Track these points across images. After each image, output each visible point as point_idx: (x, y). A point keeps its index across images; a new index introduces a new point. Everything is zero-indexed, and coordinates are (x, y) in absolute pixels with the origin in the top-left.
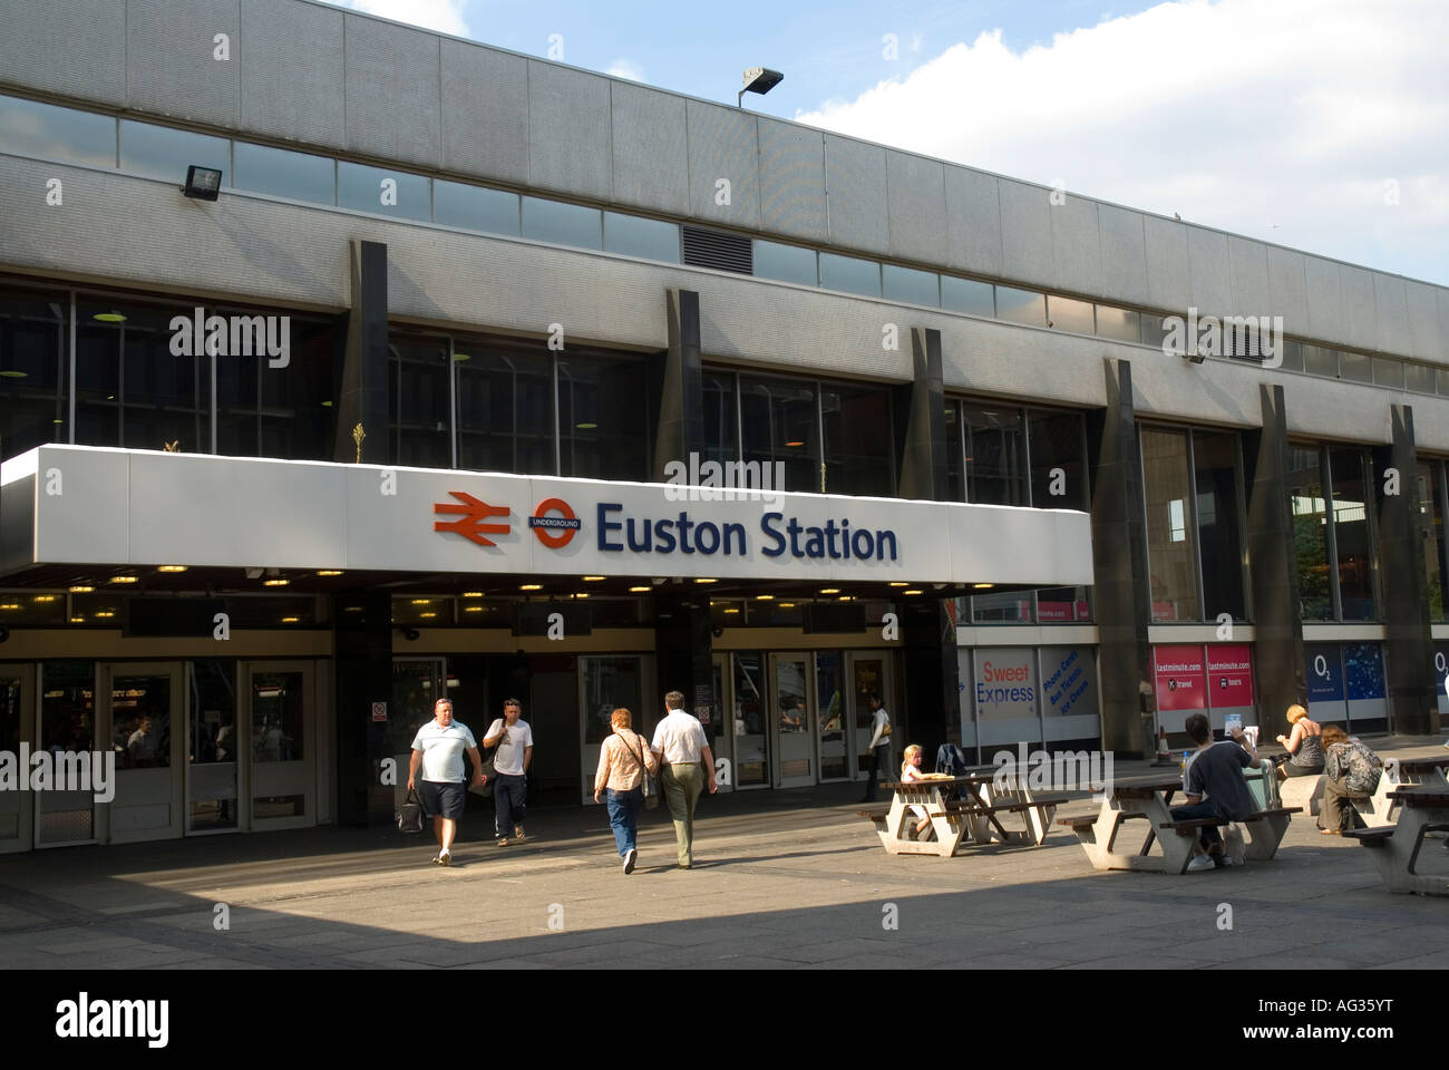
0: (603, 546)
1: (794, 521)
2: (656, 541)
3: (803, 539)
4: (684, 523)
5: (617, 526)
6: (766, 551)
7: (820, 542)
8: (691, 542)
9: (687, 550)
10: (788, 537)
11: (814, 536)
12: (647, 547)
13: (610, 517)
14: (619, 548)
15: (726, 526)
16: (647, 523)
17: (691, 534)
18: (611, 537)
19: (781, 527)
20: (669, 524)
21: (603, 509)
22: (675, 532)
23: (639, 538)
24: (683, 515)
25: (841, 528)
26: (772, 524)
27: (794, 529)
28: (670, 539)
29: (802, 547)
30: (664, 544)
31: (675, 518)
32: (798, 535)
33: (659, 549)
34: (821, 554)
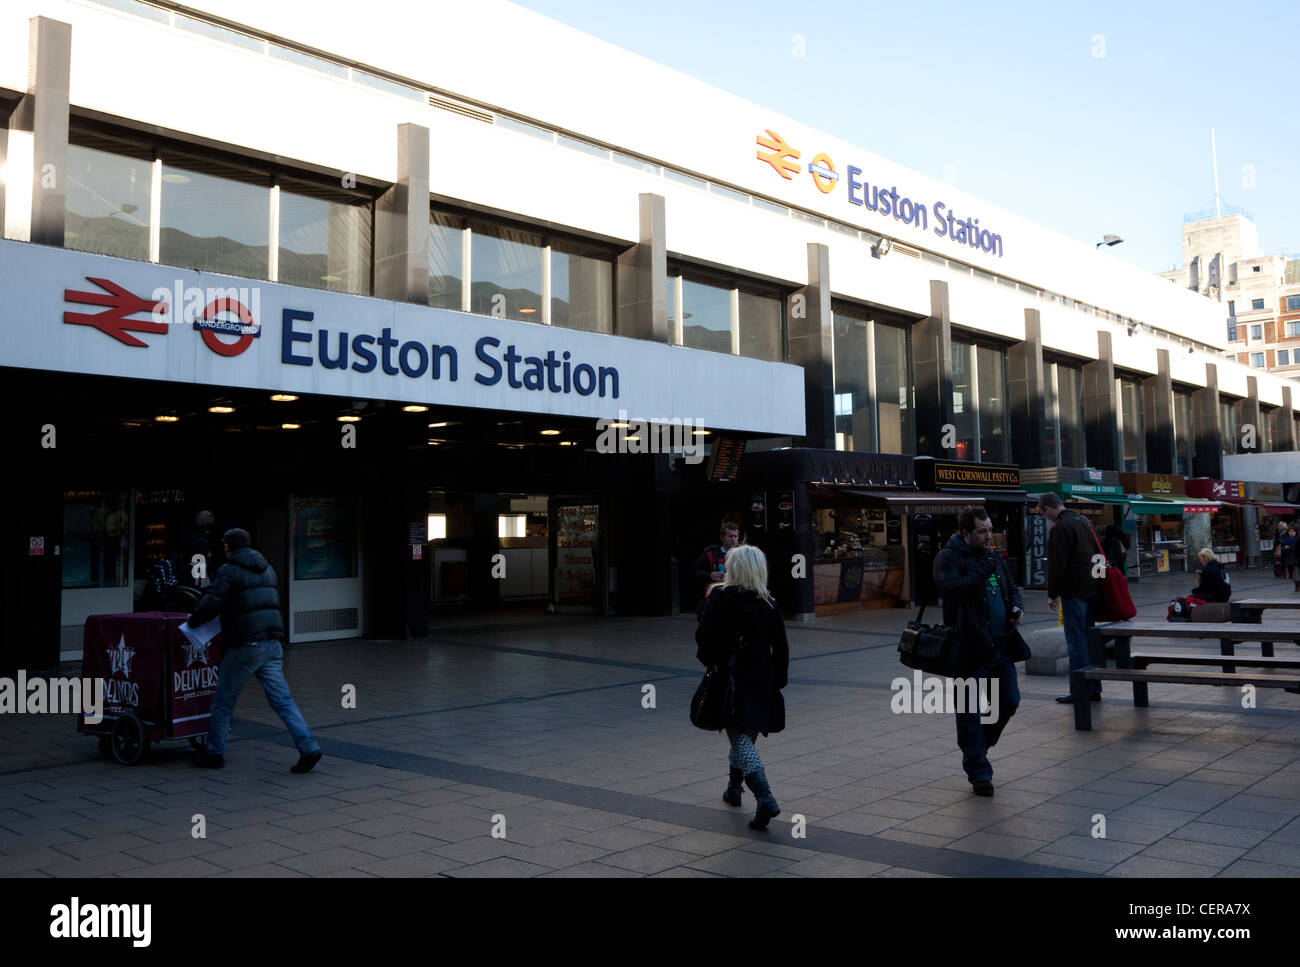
0: (288, 358)
1: (511, 349)
2: (352, 357)
3: (521, 369)
4: (387, 341)
5: (307, 338)
6: (480, 379)
7: (539, 373)
8: (395, 362)
9: (389, 370)
10: (504, 366)
11: (533, 367)
12: (341, 363)
13: (299, 326)
14: (306, 361)
15: (435, 348)
16: (343, 337)
17: (395, 353)
18: (299, 349)
19: (496, 353)
20: (370, 340)
21: (289, 316)
22: (376, 349)
23: (333, 353)
24: (387, 332)
25: (563, 361)
26: (488, 349)
27: (511, 357)
28: (370, 357)
29: (519, 377)
30: (363, 362)
31: (377, 334)
32: (516, 364)
33: (357, 367)
34: (539, 386)
